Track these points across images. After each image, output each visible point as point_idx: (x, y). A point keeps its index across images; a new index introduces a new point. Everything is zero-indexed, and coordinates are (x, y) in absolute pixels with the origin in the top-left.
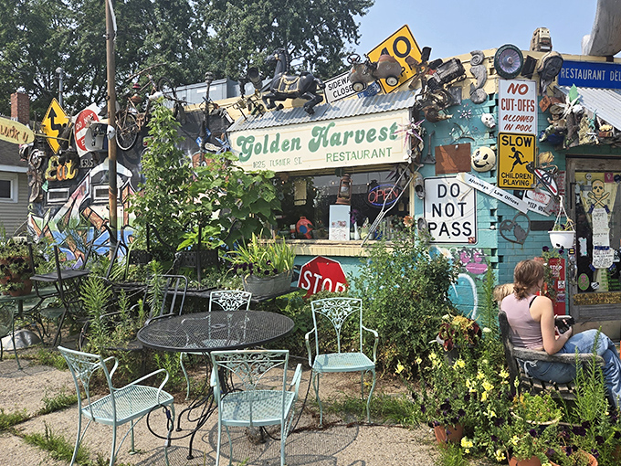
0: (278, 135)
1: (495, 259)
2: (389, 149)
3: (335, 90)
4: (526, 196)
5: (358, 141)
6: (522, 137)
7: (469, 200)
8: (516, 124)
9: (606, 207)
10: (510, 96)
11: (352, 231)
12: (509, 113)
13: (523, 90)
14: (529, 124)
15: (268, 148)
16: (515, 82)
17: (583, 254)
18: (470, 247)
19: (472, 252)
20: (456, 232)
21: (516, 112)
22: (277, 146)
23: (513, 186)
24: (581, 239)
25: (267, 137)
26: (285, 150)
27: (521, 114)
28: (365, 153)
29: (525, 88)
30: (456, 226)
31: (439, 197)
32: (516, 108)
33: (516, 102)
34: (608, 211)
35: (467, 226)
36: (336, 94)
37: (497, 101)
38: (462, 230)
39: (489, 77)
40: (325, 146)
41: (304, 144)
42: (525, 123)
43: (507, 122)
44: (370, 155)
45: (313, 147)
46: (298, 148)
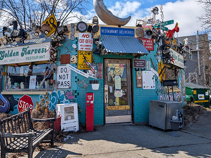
0: (12, 51)
1: (76, 94)
2: (44, 56)
3: (33, 35)
4: (88, 72)
5: (36, 53)
6: (87, 52)
7: (69, 73)
8: (85, 47)
9: (120, 76)
10: (83, 38)
11: (36, 85)
12: (82, 44)
13: (87, 36)
14: (90, 48)
15: (9, 55)
16: (85, 34)
17: (111, 92)
18: (69, 90)
19: (70, 92)
20: (65, 85)
21: (85, 44)
22: (12, 54)
23: (83, 68)
24: (110, 87)
25: (9, 51)
26: (14, 56)
27: (87, 44)
28: (37, 57)
29: (88, 36)
30: (65, 82)
31: (61, 72)
32: (85, 42)
33: (85, 40)
34: (121, 77)
35: (68, 82)
36: (33, 36)
37: (78, 40)
38: (67, 84)
39: (76, 32)
40: (26, 54)
41: (20, 54)
42: (88, 47)
43: (82, 47)
44: (39, 58)
45: (22, 55)
46: (18, 55)
